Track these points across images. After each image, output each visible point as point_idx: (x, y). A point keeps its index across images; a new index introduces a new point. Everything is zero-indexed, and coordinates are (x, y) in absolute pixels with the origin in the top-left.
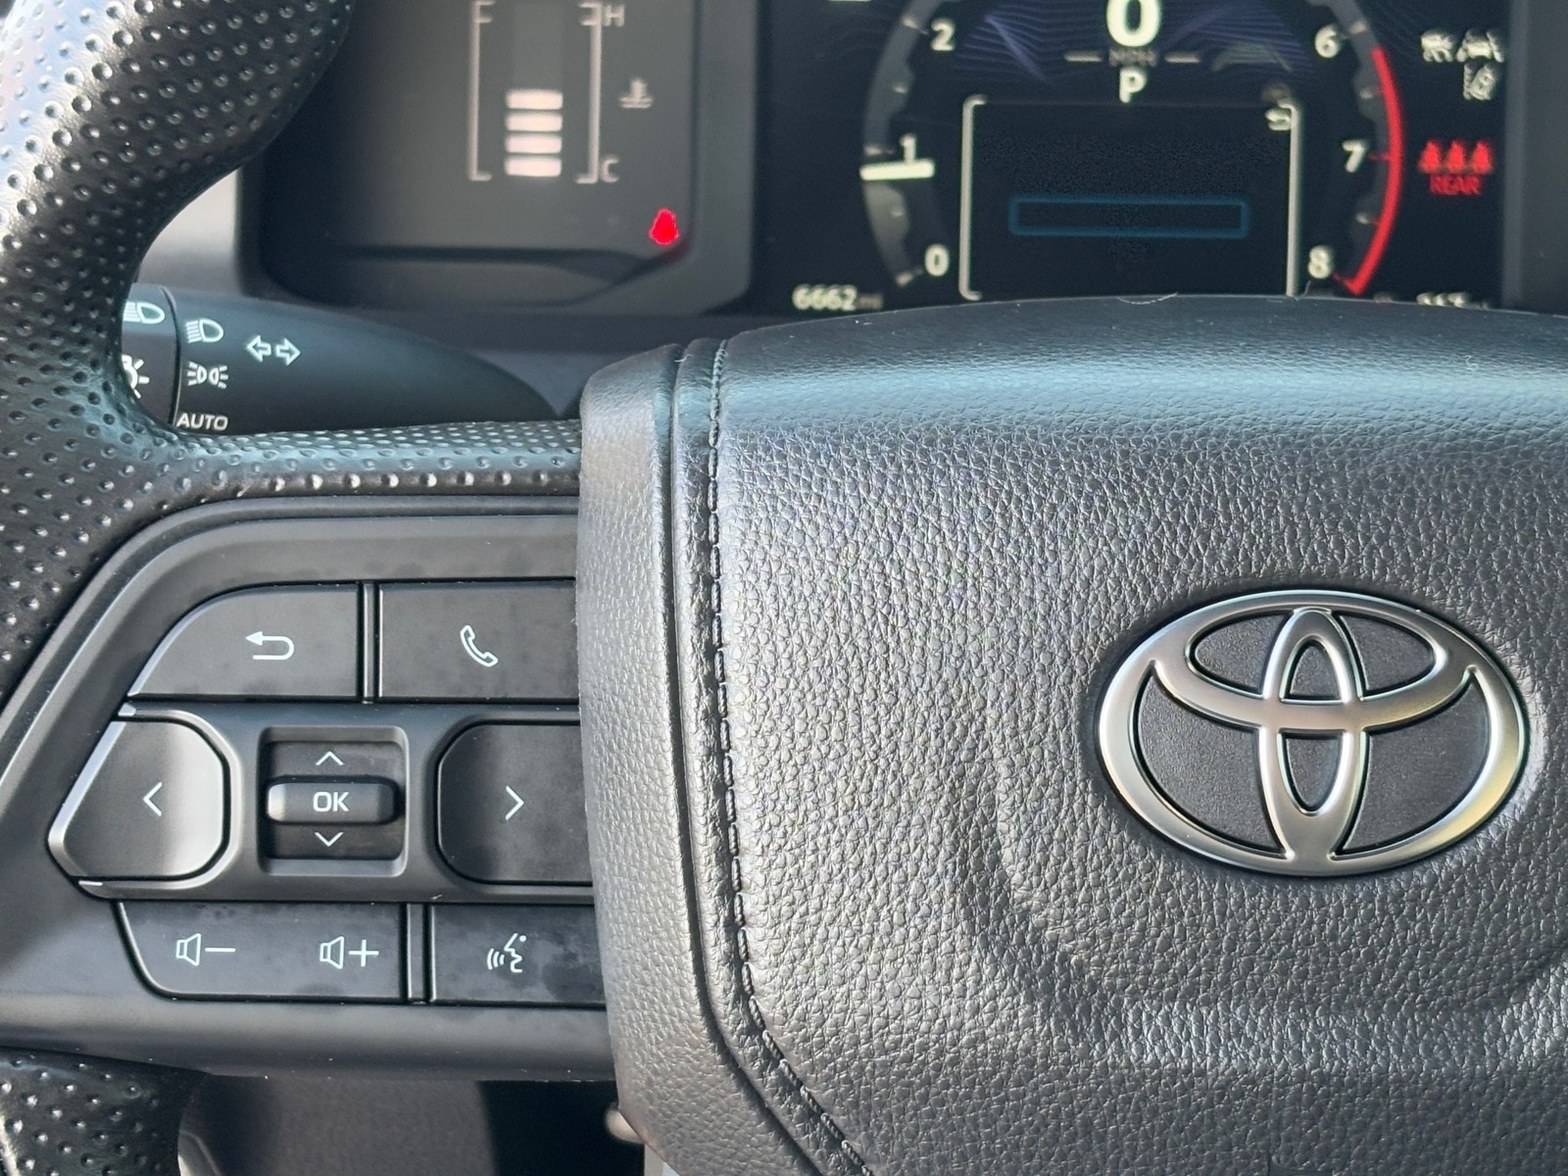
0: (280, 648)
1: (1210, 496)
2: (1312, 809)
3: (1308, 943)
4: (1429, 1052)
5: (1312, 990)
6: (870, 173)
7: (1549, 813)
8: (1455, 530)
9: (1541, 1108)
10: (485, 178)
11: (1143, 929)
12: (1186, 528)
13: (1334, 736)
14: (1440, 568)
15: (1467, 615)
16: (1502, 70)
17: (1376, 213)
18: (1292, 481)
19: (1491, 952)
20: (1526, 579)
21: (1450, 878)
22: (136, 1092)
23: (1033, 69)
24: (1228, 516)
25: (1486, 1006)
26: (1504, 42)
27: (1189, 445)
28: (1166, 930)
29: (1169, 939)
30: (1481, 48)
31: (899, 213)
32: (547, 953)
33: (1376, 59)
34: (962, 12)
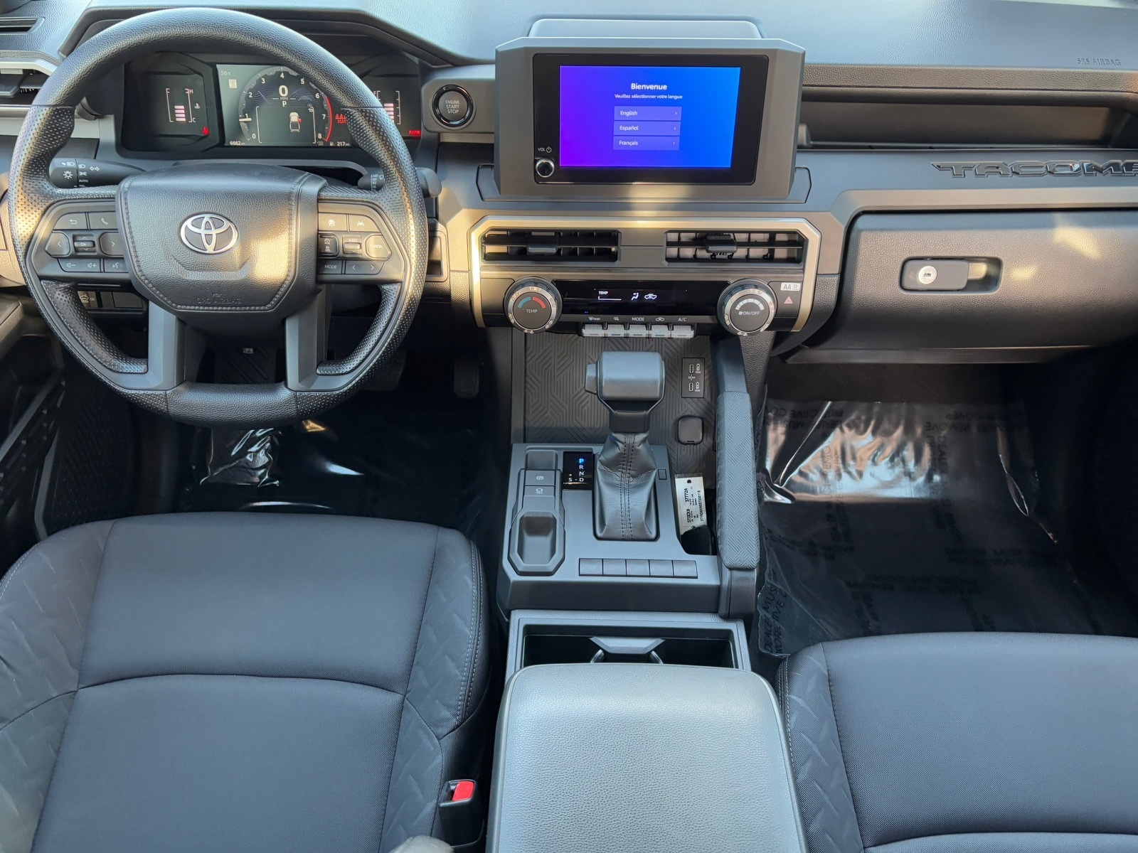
0: (75, 222)
2: (209, 245)
4: (230, 277)
6: (241, 120)
10: (172, 122)
12: (190, 205)
13: (212, 234)
17: (329, 127)
22: (66, 285)
23: (267, 101)
24: (195, 203)
28: (194, 261)
31: (246, 127)
32: (121, 265)
34: (253, 90)
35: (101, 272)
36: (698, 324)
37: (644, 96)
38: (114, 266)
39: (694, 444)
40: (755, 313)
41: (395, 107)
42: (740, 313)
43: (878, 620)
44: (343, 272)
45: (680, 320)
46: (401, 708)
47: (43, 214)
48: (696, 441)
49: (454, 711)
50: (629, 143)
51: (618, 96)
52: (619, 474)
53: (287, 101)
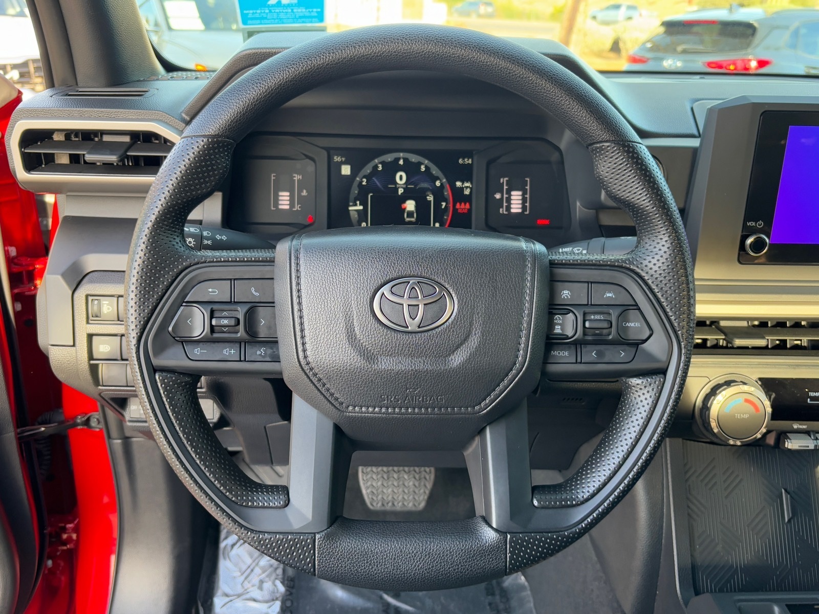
0: (215, 292)
1: (394, 260)
2: (414, 319)
3: (413, 345)
4: (436, 365)
5: (414, 354)
6: (350, 208)
7: (458, 319)
8: (440, 266)
9: (457, 375)
10: (274, 209)
11: (382, 343)
12: (390, 266)
13: (418, 305)
14: (438, 273)
15: (442, 282)
16: (471, 189)
17: (448, 216)
18: (410, 257)
19: (447, 346)
20: (453, 275)
21: (440, 332)
22: (187, 379)
23: (382, 189)
24: (398, 264)
25: (447, 356)
26: (472, 183)
27: (390, 250)
28: (386, 343)
29: (387, 344)
30: (467, 184)
31: (356, 216)
32: (269, 351)
33: (447, 186)
34: (368, 177)
35: (240, 361)
38: (258, 353)
41: (523, 195)
44: (578, 361)
47: (174, 280)
53: (404, 188)
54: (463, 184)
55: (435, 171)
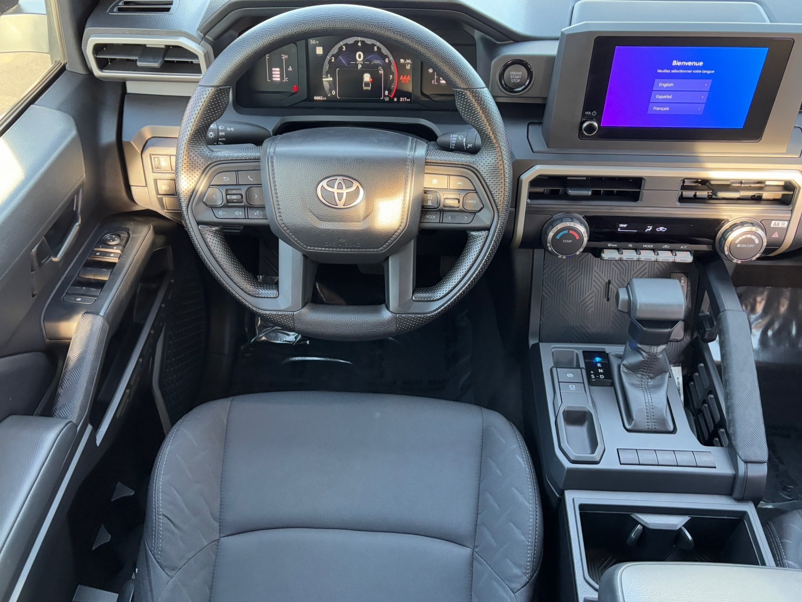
0: (227, 179)
2: (341, 201)
3: (341, 215)
5: (342, 221)
6: (324, 80)
10: (270, 81)
11: (323, 214)
13: (343, 193)
16: (411, 64)
17: (394, 86)
22: (217, 228)
23: (346, 65)
24: (330, 167)
25: (360, 222)
26: (411, 61)
27: (326, 159)
29: (326, 215)
30: (409, 61)
31: (328, 85)
32: (262, 213)
33: (394, 63)
34: (335, 56)
35: (245, 219)
36: (695, 251)
37: (681, 71)
38: (255, 214)
39: (677, 341)
40: (751, 246)
42: (739, 246)
43: (783, 464)
44: (441, 221)
45: (682, 247)
46: (472, 559)
47: (203, 173)
48: (679, 338)
49: (524, 571)
50: (662, 109)
51: (659, 71)
52: (639, 375)
53: (362, 64)
54: (405, 61)
55: (385, 51)
